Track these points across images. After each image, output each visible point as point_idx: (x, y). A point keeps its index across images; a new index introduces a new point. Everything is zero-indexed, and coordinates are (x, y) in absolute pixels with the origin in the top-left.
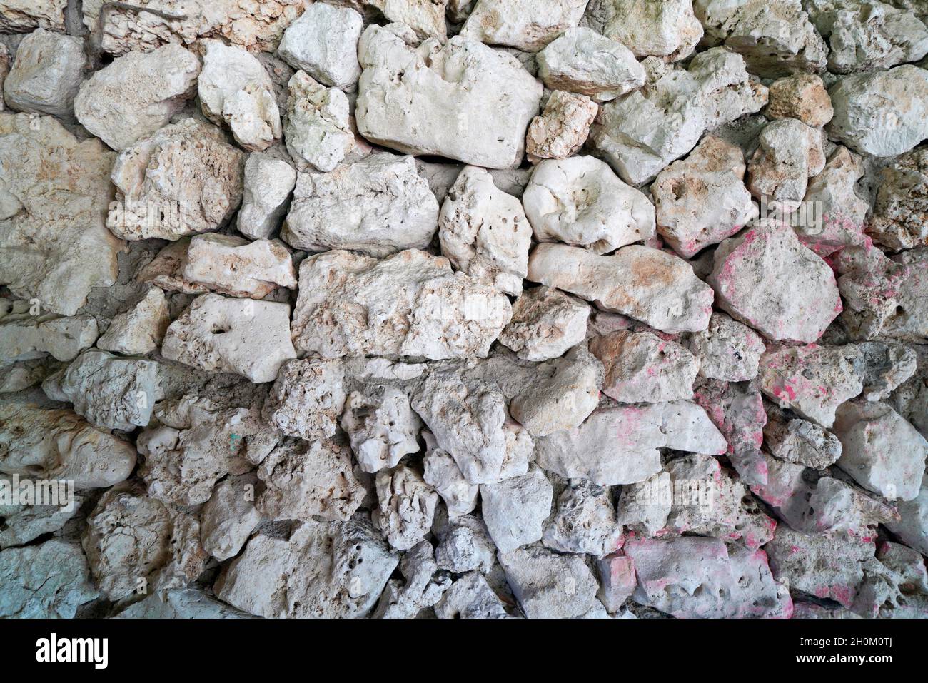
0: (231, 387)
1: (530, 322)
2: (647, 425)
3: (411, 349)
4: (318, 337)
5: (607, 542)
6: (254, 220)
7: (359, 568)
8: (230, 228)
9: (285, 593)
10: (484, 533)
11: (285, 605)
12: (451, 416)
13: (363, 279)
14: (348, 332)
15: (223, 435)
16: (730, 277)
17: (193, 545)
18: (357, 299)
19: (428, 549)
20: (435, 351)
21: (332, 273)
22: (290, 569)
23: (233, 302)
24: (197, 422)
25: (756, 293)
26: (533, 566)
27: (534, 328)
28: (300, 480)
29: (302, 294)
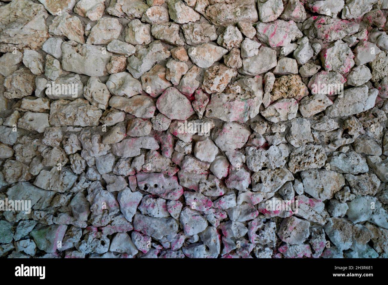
0: (36, 135)
1: (105, 116)
2: (138, 142)
3: (76, 124)
4: (54, 122)
5: (127, 172)
6: (38, 93)
7: (65, 177)
8: (33, 95)
9: (49, 183)
10: (96, 170)
11: (49, 186)
12: (85, 140)
13: (64, 107)
14: (60, 120)
15: (32, 145)
16: (159, 103)
17: (27, 172)
18: (62, 112)
19: (84, 174)
20: (83, 124)
21: (58, 105)
22: (50, 178)
23: (34, 114)
24: (26, 142)
25: (165, 107)
26: (110, 178)
27: (106, 118)
28: (51, 156)
29: (51, 111)
